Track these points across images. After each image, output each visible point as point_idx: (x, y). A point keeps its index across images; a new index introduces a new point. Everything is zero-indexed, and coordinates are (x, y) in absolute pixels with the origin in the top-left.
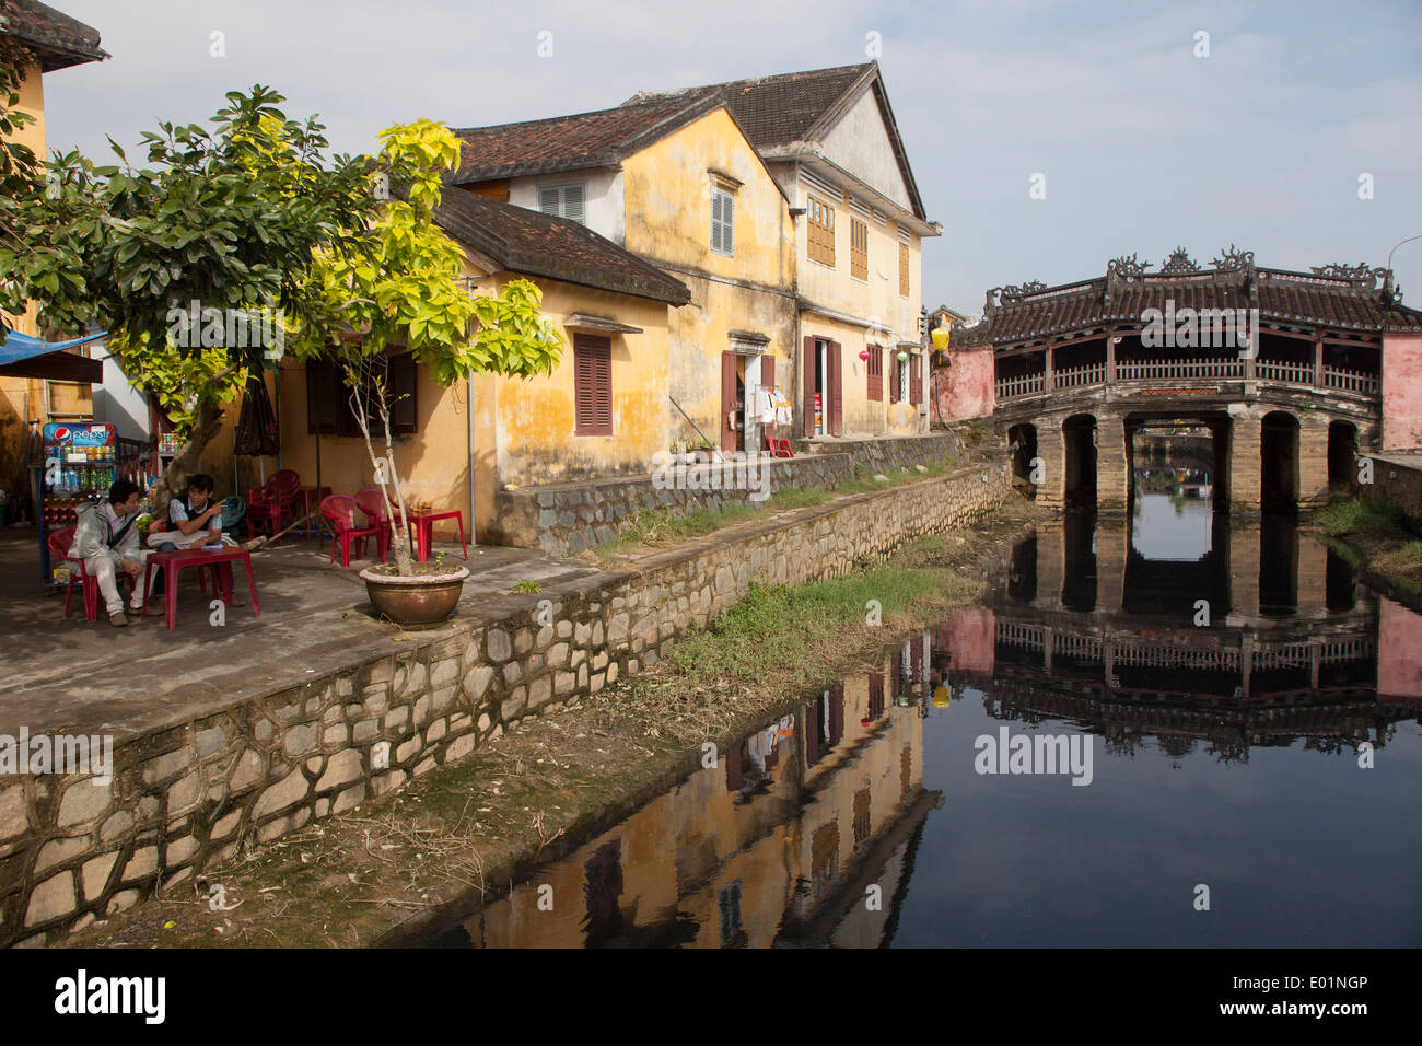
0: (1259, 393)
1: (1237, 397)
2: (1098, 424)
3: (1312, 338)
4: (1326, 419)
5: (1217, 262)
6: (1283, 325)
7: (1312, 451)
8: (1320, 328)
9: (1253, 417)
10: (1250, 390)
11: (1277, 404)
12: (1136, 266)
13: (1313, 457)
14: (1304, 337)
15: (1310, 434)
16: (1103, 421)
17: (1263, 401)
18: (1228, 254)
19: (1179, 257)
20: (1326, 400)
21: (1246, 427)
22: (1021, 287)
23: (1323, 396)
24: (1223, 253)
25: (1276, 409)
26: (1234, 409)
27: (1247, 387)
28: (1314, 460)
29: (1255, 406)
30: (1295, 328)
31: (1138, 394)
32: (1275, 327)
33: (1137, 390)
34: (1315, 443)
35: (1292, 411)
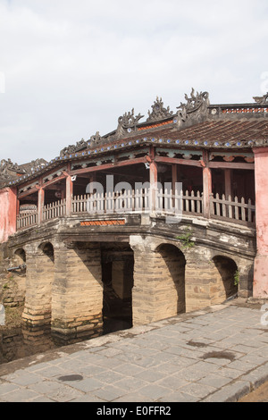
0: (154, 224)
1: (136, 228)
2: (55, 251)
3: (201, 163)
4: (207, 254)
5: (182, 105)
6: (178, 152)
7: (196, 290)
8: (208, 151)
9: (148, 249)
10: (145, 221)
11: (167, 236)
12: (133, 118)
13: (197, 297)
14: (193, 163)
15: (193, 270)
16: (57, 249)
17: (156, 232)
18: (189, 97)
19: (158, 105)
20: (209, 232)
21: (142, 259)
22: (75, 144)
23: (204, 228)
24: (186, 98)
25: (165, 241)
26: (135, 240)
27: (143, 217)
28: (198, 300)
29: (149, 238)
30: (187, 155)
31: (78, 225)
32: (171, 155)
33: (78, 222)
34: (199, 281)
35: (177, 244)
